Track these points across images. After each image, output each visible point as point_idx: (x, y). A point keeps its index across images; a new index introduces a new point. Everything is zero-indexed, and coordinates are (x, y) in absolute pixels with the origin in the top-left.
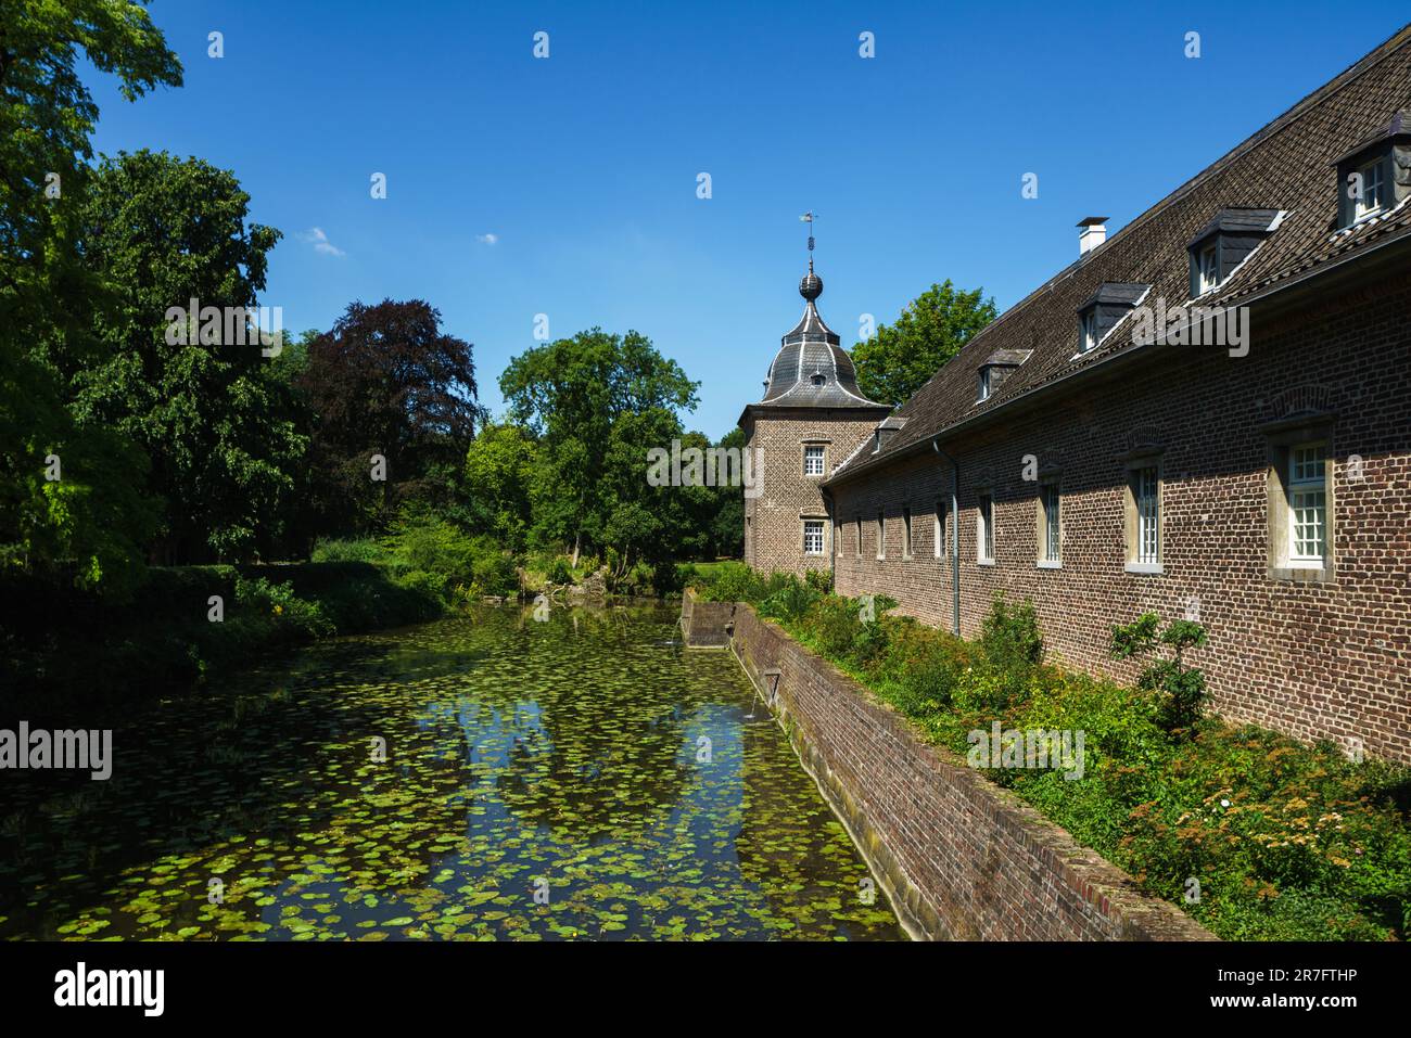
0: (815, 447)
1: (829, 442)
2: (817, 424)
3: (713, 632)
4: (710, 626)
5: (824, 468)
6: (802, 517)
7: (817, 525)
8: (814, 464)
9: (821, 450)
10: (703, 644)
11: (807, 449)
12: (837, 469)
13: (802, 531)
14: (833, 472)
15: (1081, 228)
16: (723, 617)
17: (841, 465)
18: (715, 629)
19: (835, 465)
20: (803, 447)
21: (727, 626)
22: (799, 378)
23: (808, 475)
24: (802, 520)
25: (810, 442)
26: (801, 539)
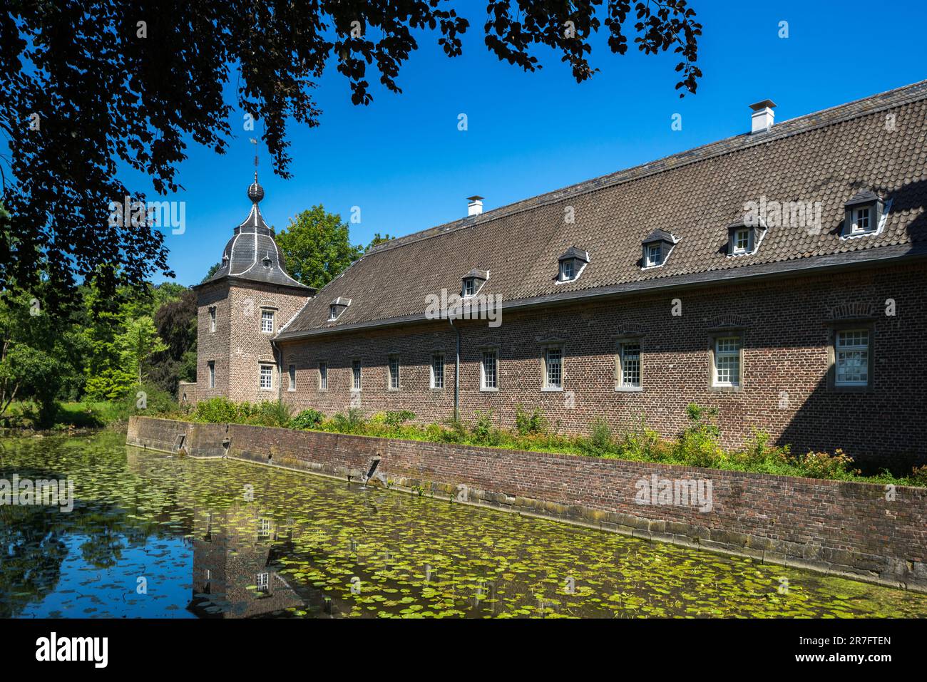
0: (268, 312)
1: (277, 309)
2: (270, 295)
3: (214, 446)
4: (212, 442)
5: (274, 328)
6: (260, 362)
7: (268, 368)
8: (267, 324)
9: (271, 314)
10: (208, 455)
11: (264, 313)
12: (282, 329)
13: (259, 372)
14: (279, 331)
15: (469, 201)
16: (220, 434)
17: (284, 326)
18: (215, 444)
19: (281, 326)
20: (261, 310)
21: (225, 441)
22: (255, 260)
23: (263, 331)
24: (260, 365)
25: (266, 308)
26: (259, 379)
